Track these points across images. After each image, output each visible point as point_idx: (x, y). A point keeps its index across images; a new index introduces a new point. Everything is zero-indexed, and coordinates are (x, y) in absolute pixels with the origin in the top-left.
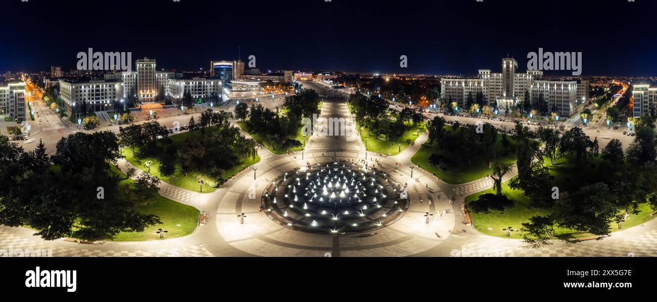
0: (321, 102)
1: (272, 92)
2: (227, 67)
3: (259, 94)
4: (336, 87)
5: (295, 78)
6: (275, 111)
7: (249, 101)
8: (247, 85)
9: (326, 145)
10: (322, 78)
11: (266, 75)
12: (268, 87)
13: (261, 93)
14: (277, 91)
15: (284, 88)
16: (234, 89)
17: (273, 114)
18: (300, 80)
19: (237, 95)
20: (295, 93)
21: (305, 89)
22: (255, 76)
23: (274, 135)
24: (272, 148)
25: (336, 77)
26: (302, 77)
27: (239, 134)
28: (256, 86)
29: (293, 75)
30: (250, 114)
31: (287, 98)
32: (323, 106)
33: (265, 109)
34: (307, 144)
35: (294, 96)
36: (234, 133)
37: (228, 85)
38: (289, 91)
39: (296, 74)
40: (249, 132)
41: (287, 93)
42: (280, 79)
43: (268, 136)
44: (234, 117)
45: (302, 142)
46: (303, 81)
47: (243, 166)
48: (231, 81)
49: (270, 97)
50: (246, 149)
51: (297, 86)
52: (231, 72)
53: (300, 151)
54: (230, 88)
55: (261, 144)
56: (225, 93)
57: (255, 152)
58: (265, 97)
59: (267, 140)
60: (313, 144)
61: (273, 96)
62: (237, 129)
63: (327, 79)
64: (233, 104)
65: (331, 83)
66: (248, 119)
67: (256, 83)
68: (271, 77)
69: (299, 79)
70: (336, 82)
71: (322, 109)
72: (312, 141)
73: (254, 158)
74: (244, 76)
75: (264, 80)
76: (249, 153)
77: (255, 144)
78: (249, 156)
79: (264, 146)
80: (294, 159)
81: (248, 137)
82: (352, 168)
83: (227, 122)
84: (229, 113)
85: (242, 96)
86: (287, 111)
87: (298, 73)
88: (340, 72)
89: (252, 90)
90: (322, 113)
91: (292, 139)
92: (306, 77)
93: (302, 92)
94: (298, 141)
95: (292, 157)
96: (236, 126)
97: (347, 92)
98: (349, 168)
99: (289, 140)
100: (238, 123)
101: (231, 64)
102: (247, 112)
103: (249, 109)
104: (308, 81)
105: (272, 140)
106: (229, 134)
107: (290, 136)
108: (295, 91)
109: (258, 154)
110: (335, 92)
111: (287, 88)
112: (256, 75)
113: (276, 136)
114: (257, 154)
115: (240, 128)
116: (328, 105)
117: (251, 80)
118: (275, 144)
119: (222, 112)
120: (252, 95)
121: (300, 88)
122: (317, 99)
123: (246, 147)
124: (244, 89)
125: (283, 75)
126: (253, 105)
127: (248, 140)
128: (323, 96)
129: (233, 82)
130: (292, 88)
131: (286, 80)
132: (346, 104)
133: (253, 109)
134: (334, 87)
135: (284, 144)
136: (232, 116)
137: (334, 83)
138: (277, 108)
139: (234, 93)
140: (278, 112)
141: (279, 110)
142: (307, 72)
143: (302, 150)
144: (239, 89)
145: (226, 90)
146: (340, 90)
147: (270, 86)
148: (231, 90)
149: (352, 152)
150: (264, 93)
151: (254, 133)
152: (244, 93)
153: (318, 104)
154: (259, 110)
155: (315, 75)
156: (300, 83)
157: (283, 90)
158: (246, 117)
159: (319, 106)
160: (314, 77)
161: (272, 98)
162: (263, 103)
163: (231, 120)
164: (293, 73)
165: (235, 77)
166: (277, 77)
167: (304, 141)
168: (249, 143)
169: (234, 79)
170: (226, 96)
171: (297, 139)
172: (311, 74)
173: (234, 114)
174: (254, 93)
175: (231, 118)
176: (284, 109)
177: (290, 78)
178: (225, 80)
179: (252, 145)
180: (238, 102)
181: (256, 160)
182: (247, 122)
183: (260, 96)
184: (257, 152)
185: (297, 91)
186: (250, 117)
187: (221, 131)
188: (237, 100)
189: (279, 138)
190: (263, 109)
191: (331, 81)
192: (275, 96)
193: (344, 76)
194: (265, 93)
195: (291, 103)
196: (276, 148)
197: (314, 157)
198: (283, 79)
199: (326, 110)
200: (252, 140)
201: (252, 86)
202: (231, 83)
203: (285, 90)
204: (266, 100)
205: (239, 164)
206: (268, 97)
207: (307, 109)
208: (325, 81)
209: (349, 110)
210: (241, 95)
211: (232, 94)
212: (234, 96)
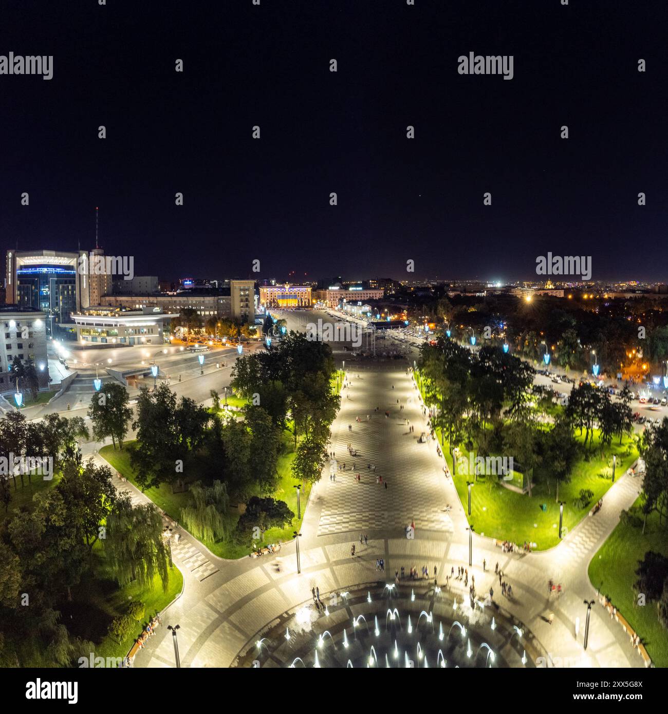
0: (340, 372)
1: (197, 345)
2: (59, 270)
3: (160, 354)
4: (379, 325)
5: (262, 301)
6: (209, 404)
7: (131, 376)
8: (123, 329)
9: (360, 512)
10: (341, 300)
11: (178, 295)
12: (183, 330)
13: (165, 351)
14: (211, 343)
15: (233, 331)
16: (83, 343)
17: (204, 415)
18: (277, 307)
19: (94, 360)
20: (265, 346)
21: (292, 333)
22: (145, 300)
23: (211, 485)
24: (211, 534)
25: (378, 294)
26: (283, 297)
27: (113, 492)
28: (151, 330)
29: (258, 293)
30: (136, 417)
31: (241, 363)
32: (344, 382)
33: (178, 401)
34: (308, 514)
35: (262, 357)
36: (95, 491)
37: (64, 330)
38: (246, 342)
39: (264, 290)
40: (140, 480)
41: (240, 348)
42: (217, 307)
43: (196, 491)
44: (91, 432)
45: (292, 505)
46: (286, 310)
47: (140, 617)
48: (73, 317)
49: (191, 362)
50: (138, 543)
51: (268, 326)
52: (73, 289)
53: (289, 539)
54: (72, 337)
55: (179, 520)
56: (56, 357)
57: (164, 552)
58: (175, 363)
59: (195, 507)
60: (325, 512)
61: (201, 359)
62: (103, 476)
63: (354, 303)
64: (82, 389)
65: (365, 313)
66: (131, 436)
67: (148, 321)
68: (193, 300)
69: (273, 305)
70: (381, 310)
71: (343, 393)
72: (321, 501)
73: (165, 579)
74: (112, 299)
75: (176, 311)
76: (150, 562)
77: (161, 523)
78: (150, 574)
79: (186, 527)
80: (275, 576)
81: (139, 498)
82: (436, 605)
83: (70, 451)
84: (76, 421)
85: (110, 361)
86: (242, 403)
87: (270, 285)
88: (389, 281)
89: (139, 343)
90: (345, 406)
91: (263, 496)
92: (295, 297)
93: (283, 343)
94: (282, 504)
95: (269, 566)
96: (100, 463)
97: (411, 339)
98: (428, 603)
99: (255, 501)
100: (105, 450)
101: (72, 262)
102: (128, 413)
103: (132, 404)
104: (299, 308)
105: (208, 503)
106: (82, 496)
107: (258, 488)
108: (264, 340)
109: (174, 561)
110: (377, 338)
111: (239, 333)
112: (148, 295)
113: (219, 488)
114: (171, 565)
115: (114, 471)
116: (359, 379)
117: (132, 311)
118: (218, 517)
119: (52, 418)
120: (138, 359)
121: (278, 330)
122: (326, 360)
123: (136, 538)
124: (113, 341)
125: (227, 292)
126: (145, 390)
127: (139, 509)
128: (345, 352)
129: (78, 318)
130: (254, 332)
131: (238, 309)
132: (411, 375)
133: (144, 401)
134: (373, 323)
135: (243, 517)
136: (84, 432)
137: (374, 313)
138: (215, 395)
139: (85, 354)
140: (217, 407)
141: (222, 402)
142: (297, 281)
143: (296, 534)
144: (99, 342)
145: (58, 346)
146: (391, 332)
147: (190, 328)
148: (74, 344)
149: (433, 539)
150: (173, 349)
151: (155, 483)
152: (115, 353)
153: (328, 377)
154: (162, 402)
155: (319, 289)
156: (276, 316)
157: (230, 339)
158: (125, 431)
159: (333, 383)
160: (318, 297)
161: (198, 365)
162: (172, 383)
163: (82, 446)
164: (257, 287)
165: (86, 305)
166: (209, 300)
167: (299, 503)
168: (145, 520)
169: (82, 310)
170: (61, 367)
171: (279, 495)
172: (309, 289)
173: (89, 423)
174: (145, 352)
175: (83, 438)
176: (235, 396)
177: (246, 300)
178: (56, 314)
179: (154, 526)
180: (98, 384)
181: (171, 585)
182: (130, 448)
183: (163, 359)
184: (169, 553)
185: (268, 340)
186: (138, 430)
187: (58, 488)
188: (94, 376)
189: (226, 497)
190: (172, 399)
191: (367, 308)
192: (206, 357)
193: (403, 291)
194: (178, 352)
195: (253, 379)
196: (221, 533)
197: (330, 565)
198: (228, 306)
199: (353, 394)
200: (151, 507)
201: (137, 331)
202: (73, 322)
203: (234, 340)
204: (183, 373)
205: (127, 609)
206: (186, 360)
207: (300, 393)
208: (348, 308)
209: (418, 392)
210: (104, 361)
211: (79, 357)
212: (85, 365)
